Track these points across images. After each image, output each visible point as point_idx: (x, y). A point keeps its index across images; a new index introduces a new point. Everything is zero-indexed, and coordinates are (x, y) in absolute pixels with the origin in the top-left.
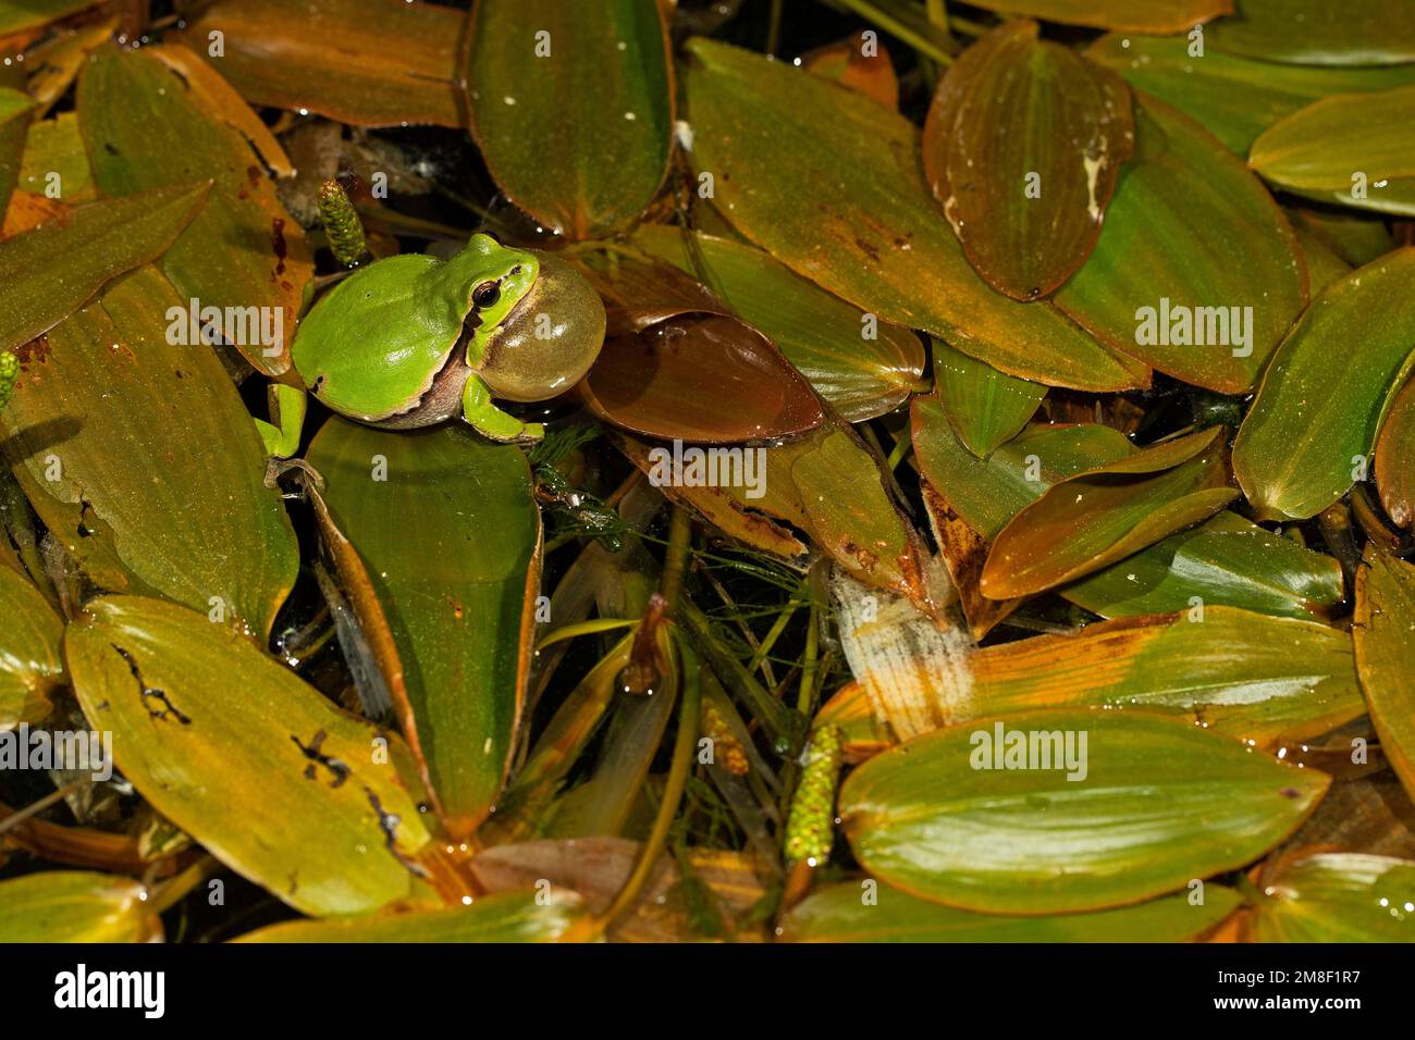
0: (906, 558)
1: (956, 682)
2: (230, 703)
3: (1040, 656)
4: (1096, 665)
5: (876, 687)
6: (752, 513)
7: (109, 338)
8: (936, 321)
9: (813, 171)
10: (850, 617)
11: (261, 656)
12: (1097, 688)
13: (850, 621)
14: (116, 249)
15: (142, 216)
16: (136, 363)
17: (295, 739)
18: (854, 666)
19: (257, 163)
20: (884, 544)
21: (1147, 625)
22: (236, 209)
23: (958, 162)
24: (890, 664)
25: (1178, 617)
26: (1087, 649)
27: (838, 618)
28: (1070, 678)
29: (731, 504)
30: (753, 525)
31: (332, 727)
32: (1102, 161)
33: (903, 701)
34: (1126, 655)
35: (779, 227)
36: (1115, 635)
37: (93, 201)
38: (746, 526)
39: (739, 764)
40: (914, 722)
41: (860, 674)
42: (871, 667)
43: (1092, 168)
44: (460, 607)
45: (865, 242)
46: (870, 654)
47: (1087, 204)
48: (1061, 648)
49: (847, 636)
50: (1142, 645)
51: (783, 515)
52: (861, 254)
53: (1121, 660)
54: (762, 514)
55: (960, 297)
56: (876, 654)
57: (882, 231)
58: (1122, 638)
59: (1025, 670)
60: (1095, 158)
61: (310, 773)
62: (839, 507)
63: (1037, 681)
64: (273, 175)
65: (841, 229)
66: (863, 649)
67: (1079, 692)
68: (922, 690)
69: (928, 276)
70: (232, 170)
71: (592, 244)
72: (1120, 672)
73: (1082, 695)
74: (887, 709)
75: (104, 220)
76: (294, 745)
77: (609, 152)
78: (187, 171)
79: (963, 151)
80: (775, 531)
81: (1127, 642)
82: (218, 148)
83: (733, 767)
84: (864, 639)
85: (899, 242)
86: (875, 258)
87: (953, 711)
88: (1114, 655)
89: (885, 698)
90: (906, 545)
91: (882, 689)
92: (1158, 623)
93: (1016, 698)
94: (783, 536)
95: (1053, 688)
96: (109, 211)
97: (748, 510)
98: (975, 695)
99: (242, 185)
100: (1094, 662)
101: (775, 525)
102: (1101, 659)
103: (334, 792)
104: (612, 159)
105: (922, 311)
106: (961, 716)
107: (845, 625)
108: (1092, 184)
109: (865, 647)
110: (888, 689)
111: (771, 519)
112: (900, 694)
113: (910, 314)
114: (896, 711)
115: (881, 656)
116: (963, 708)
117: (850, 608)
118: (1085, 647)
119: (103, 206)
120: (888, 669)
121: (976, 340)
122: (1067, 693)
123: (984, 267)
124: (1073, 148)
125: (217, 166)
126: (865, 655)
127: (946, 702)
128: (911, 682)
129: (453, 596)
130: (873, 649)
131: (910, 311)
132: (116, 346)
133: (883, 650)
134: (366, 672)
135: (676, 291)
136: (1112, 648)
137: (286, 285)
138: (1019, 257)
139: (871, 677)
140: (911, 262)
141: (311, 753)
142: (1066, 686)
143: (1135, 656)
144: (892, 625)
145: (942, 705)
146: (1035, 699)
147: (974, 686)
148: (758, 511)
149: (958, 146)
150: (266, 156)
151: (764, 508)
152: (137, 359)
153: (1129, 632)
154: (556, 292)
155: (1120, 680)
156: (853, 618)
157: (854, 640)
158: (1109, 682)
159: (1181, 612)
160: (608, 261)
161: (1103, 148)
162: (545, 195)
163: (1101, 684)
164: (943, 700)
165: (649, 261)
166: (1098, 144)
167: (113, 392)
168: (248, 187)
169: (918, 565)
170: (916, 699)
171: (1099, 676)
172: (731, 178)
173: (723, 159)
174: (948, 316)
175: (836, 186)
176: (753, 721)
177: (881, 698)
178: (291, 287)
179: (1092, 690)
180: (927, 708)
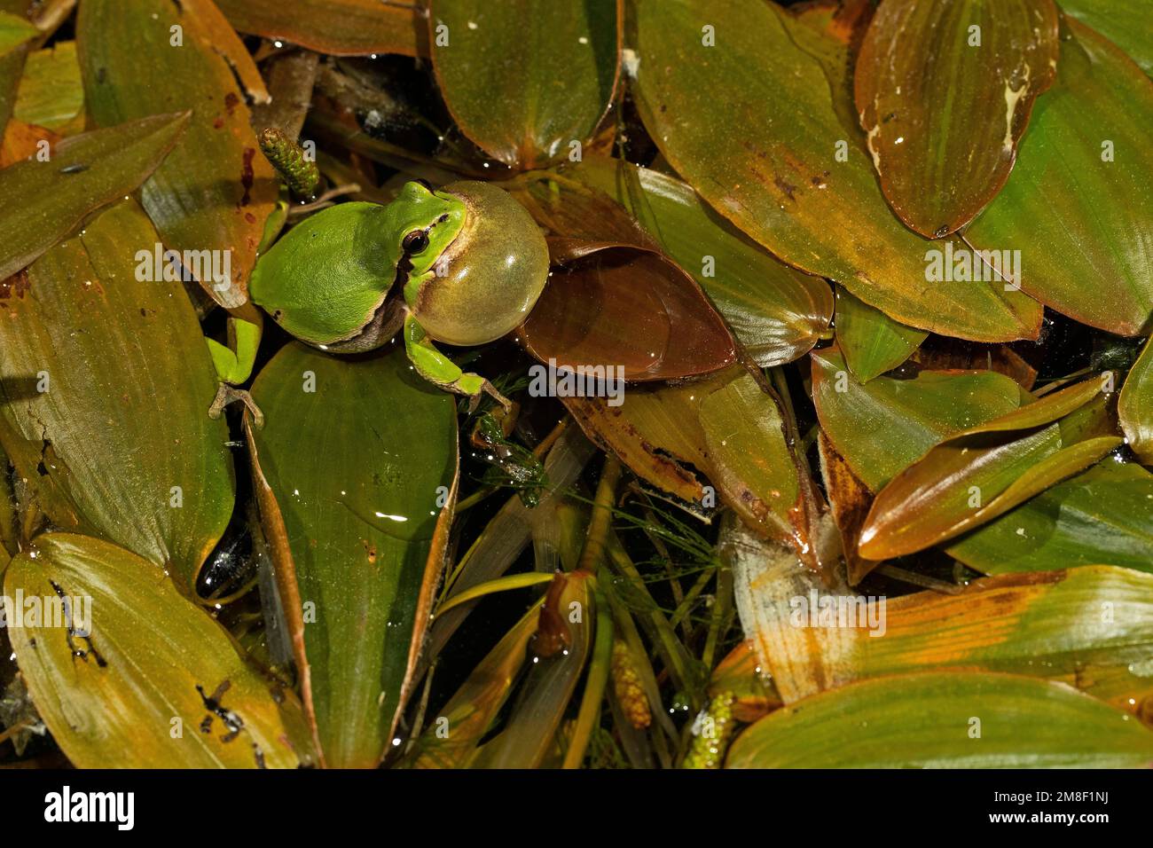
0: (796, 510)
1: (840, 638)
2: (146, 648)
3: (932, 611)
4: (983, 622)
5: (763, 642)
6: (661, 455)
7: (83, 273)
8: (841, 265)
9: (744, 104)
10: (745, 569)
11: (183, 600)
12: (982, 648)
13: (745, 573)
14: (99, 181)
15: (124, 147)
16: (105, 301)
17: (200, 689)
18: (744, 620)
19: (236, 90)
20: (778, 494)
21: (1034, 583)
22: (210, 139)
23: (888, 88)
24: (779, 618)
25: (1065, 576)
26: (977, 604)
27: (734, 569)
28: (957, 636)
29: (643, 445)
30: (661, 466)
31: (236, 677)
32: (1023, 92)
33: (788, 656)
34: (1013, 613)
35: (706, 163)
36: (1004, 591)
37: (82, 133)
38: (654, 468)
39: (641, 719)
40: (796, 679)
41: (749, 629)
42: (760, 621)
43: (1011, 98)
44: (374, 552)
45: (784, 180)
46: (761, 607)
47: (1004, 136)
48: (953, 602)
49: (740, 589)
50: (1028, 603)
51: (687, 458)
52: (778, 192)
53: (1007, 618)
54: (670, 456)
55: (867, 241)
56: (766, 607)
57: (801, 169)
58: (1010, 594)
59: (917, 625)
60: (1015, 90)
61: (206, 725)
62: (740, 453)
63: (927, 638)
64: (250, 101)
65: (761, 167)
66: (754, 603)
67: (964, 651)
68: (806, 644)
69: (840, 216)
70: (211, 98)
71: (538, 175)
72: (1005, 632)
73: (967, 653)
74: (771, 666)
75: (90, 151)
76: (197, 694)
77: (560, 79)
78: (169, 99)
79: (893, 78)
80: (679, 474)
81: (1015, 599)
82: (201, 75)
83: (635, 722)
84: (756, 592)
85: (817, 181)
86: (792, 198)
87: (834, 667)
88: (1001, 612)
89: (771, 654)
90: (798, 496)
91: (768, 644)
92: (1044, 580)
93: (903, 656)
94: (686, 480)
95: (940, 646)
96: (96, 142)
97: (659, 451)
98: (857, 652)
99: (218, 114)
100: (982, 620)
101: (679, 468)
102: (989, 616)
103: (223, 746)
104: (562, 85)
105: (830, 254)
106: (842, 672)
107: (740, 578)
108: (1009, 116)
109: (757, 600)
110: (775, 644)
111: (677, 461)
112: (786, 649)
113: (818, 257)
114: (780, 667)
115: (773, 610)
116: (845, 664)
117: (746, 560)
118: (975, 602)
119: (90, 137)
120: (777, 623)
121: (876, 286)
122: (953, 652)
123: (898, 201)
124: (997, 78)
125: (198, 94)
126: (756, 608)
127: (828, 658)
128: (797, 637)
129: (369, 540)
130: (764, 603)
131: (818, 253)
132: (89, 283)
133: (773, 603)
134: (277, 620)
135: (609, 224)
136: (1000, 605)
137: (249, 217)
138: (933, 190)
139: (759, 632)
140: (826, 203)
141: (211, 704)
142: (954, 644)
143: (1020, 615)
144: (786, 577)
145: (825, 660)
146: (922, 658)
147: (856, 642)
148: (666, 454)
149: (889, 72)
150: (245, 81)
151: (672, 450)
152: (107, 296)
153: (1016, 589)
154: (491, 233)
155: (1004, 639)
156: (748, 571)
157: (747, 592)
158: (994, 642)
159: (1068, 571)
160: (549, 193)
161: (1026, 78)
162: (495, 126)
163: (986, 643)
164: (826, 655)
165: (588, 192)
166: (1021, 73)
167: (80, 330)
168: (223, 117)
169: (807, 518)
170: (800, 653)
171: (984, 635)
172: (668, 109)
173: (663, 90)
174: (855, 260)
175: (763, 122)
176: (664, 672)
177: (766, 653)
178: (254, 218)
179: (976, 649)
180: (810, 664)
